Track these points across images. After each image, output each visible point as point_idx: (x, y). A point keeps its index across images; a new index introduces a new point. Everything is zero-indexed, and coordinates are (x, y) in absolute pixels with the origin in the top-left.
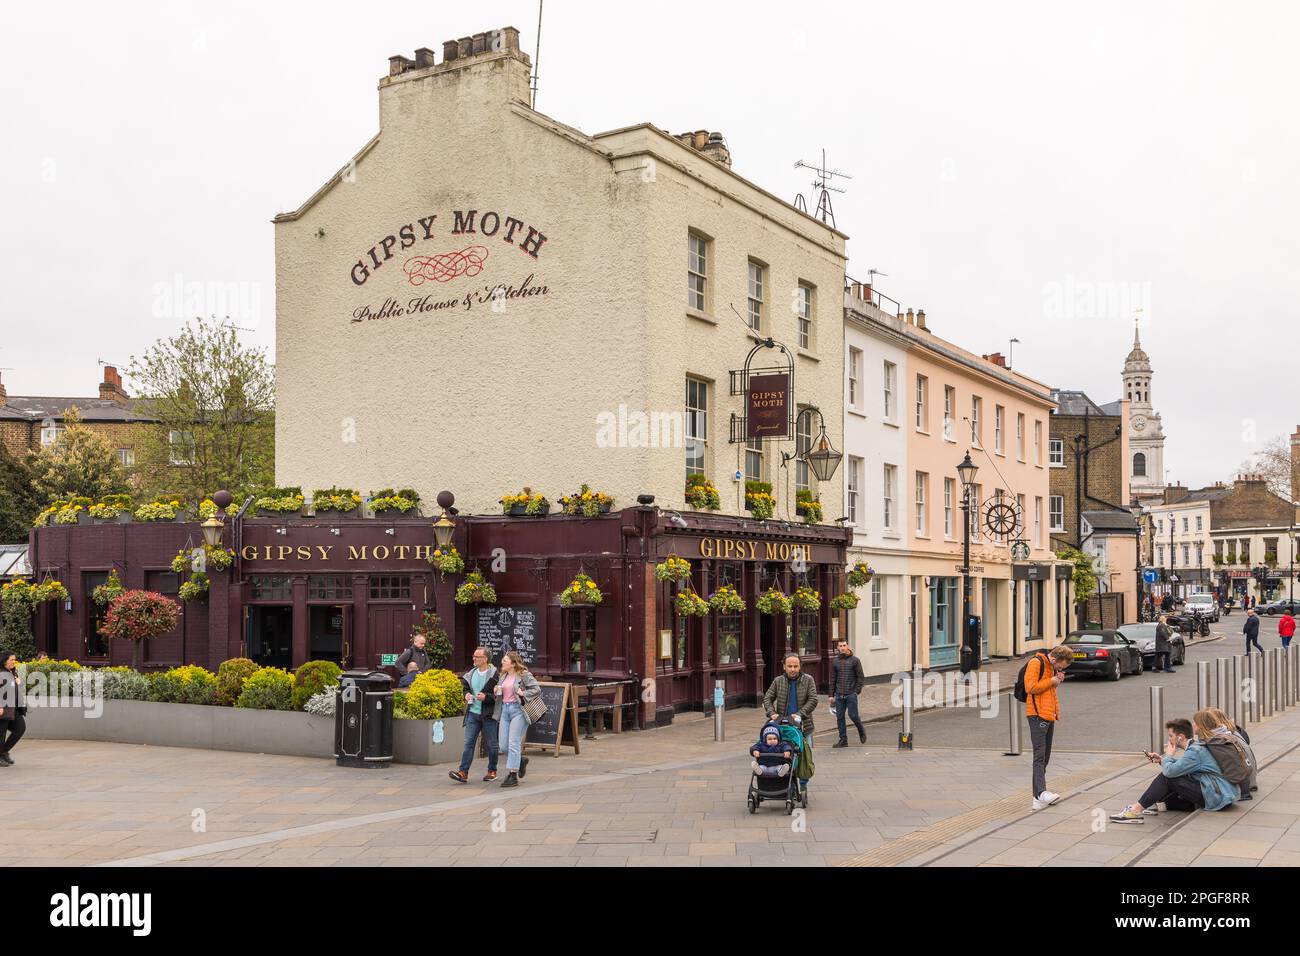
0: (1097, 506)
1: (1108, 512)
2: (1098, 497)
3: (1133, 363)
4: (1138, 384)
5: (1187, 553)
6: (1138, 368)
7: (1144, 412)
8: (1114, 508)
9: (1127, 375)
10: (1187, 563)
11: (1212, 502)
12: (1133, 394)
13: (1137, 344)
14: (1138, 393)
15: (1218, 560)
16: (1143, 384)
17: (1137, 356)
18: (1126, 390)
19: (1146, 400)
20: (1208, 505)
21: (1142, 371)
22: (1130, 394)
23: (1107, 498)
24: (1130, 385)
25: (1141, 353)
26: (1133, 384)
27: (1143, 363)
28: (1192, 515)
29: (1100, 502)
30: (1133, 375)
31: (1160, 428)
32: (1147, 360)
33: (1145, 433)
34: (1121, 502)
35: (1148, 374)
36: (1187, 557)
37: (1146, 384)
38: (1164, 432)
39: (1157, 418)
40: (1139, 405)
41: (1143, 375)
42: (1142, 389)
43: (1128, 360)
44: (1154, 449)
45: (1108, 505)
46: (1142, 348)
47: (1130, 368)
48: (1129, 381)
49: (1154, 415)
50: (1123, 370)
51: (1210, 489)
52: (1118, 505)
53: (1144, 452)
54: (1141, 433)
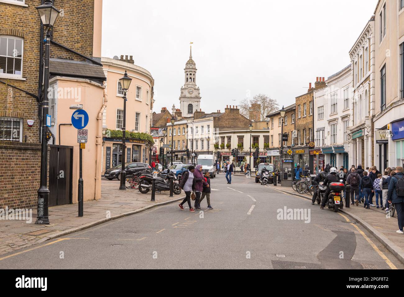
0: (64, 54)
1: (76, 62)
2: (66, 45)
3: (189, 65)
4: (191, 74)
5: (203, 144)
6: (191, 67)
7: (193, 86)
8: (83, 58)
9: (186, 70)
10: (203, 148)
11: (214, 118)
12: (189, 79)
13: (191, 57)
14: (191, 78)
15: (216, 146)
16: (193, 74)
17: (191, 62)
18: (186, 76)
19: (194, 81)
20: (213, 119)
21: (192, 69)
22: (187, 78)
23: (76, 47)
24: (187, 74)
25: (192, 61)
26: (189, 74)
27: (193, 65)
28: (205, 124)
29: (67, 50)
30: (189, 70)
31: (199, 94)
32: (195, 64)
33: (193, 95)
34: (91, 54)
35: (195, 70)
36: (203, 146)
37: (194, 75)
38: (201, 95)
39: (198, 89)
40: (191, 83)
41: (193, 70)
42: (192, 77)
43: (187, 64)
44: (196, 102)
45: (78, 54)
46: (193, 59)
47: (188, 67)
48: (187, 73)
49: (197, 88)
50: (185, 68)
51: (214, 113)
52: (89, 56)
53: (193, 104)
54: (191, 95)
